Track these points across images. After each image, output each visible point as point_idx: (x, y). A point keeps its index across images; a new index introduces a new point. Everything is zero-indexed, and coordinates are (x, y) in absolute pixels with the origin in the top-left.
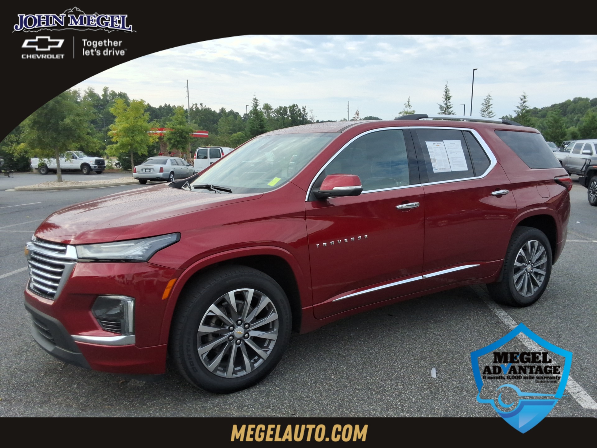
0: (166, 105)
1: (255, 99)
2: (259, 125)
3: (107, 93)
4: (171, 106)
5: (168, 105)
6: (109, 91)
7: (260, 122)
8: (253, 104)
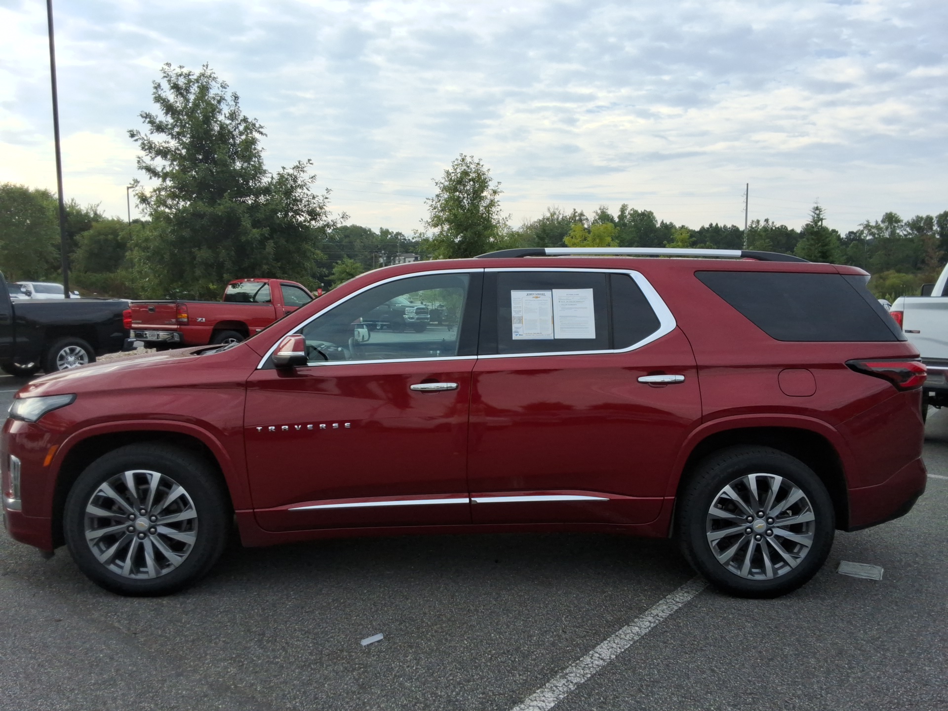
0: (711, 225)
1: (817, 208)
2: (820, 252)
3: (625, 213)
4: (719, 225)
5: (714, 225)
6: (628, 211)
7: (823, 246)
8: (811, 218)
